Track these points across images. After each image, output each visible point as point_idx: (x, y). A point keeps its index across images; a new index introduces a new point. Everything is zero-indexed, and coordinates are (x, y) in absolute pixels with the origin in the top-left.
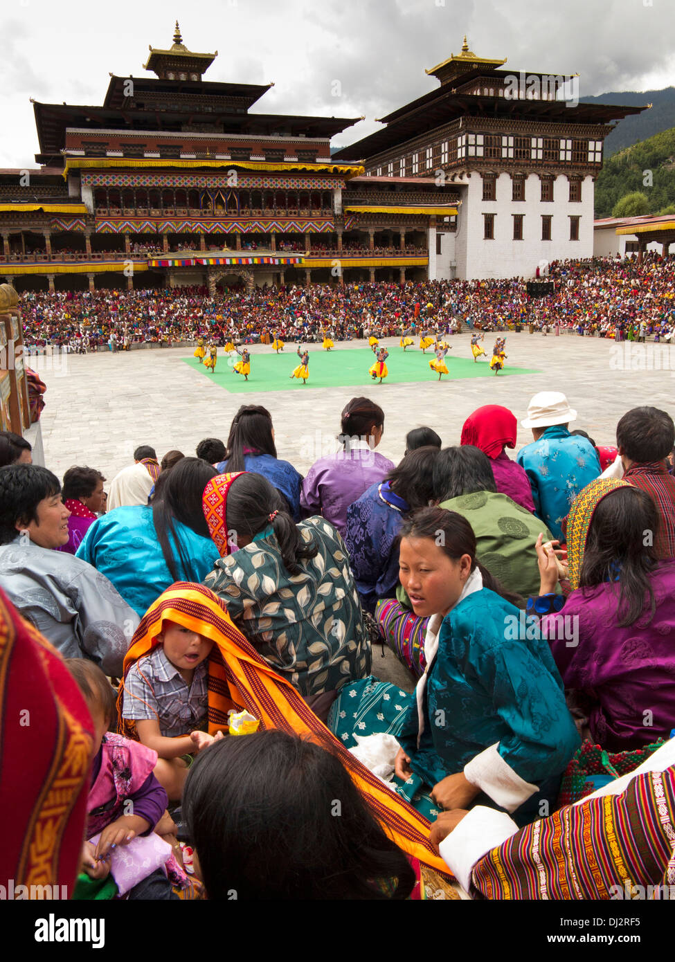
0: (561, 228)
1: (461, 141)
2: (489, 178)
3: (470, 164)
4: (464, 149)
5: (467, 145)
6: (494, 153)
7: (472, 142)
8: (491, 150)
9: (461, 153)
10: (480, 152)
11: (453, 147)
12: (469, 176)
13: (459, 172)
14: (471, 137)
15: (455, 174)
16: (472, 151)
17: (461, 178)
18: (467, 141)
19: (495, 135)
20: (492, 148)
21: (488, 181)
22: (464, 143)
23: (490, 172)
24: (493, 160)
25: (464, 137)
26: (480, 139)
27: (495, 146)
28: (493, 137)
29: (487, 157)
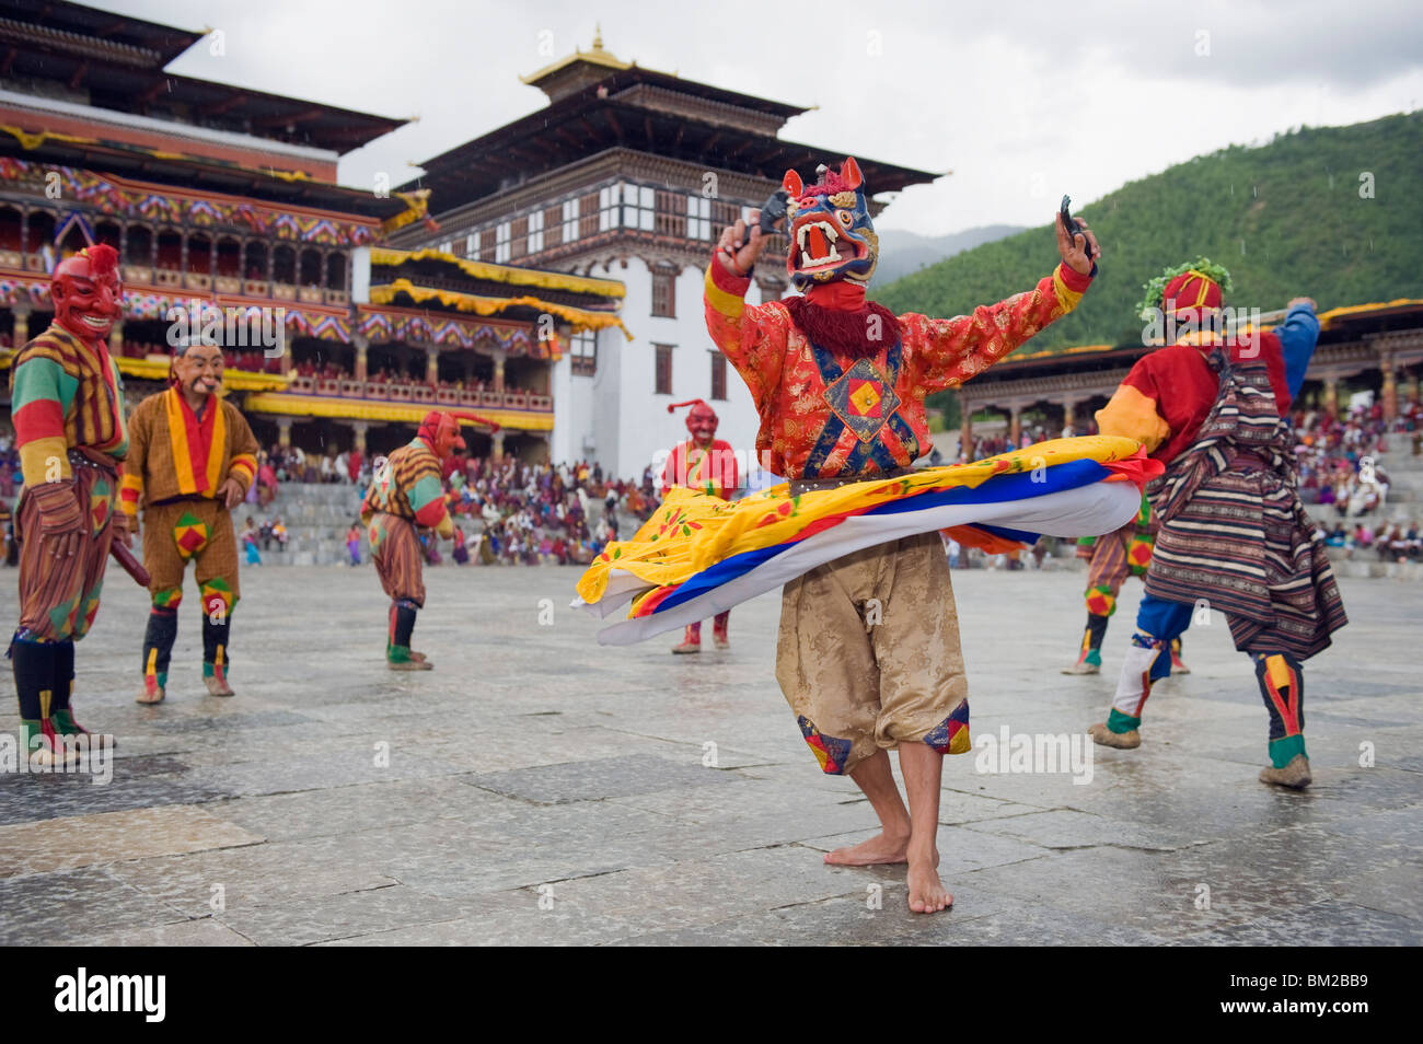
1: (608, 196)
2: (663, 274)
3: (625, 241)
4: (615, 212)
5: (622, 206)
6: (674, 226)
7: (631, 197)
8: (667, 221)
9: (608, 221)
10: (648, 222)
11: (591, 209)
12: (625, 266)
13: (604, 257)
14: (631, 191)
15: (594, 263)
16: (631, 219)
17: (607, 269)
18: (622, 197)
19: (675, 192)
20: (670, 218)
21: (661, 279)
22: (615, 200)
23: (666, 264)
24: (671, 240)
25: (616, 189)
26: (648, 197)
27: (676, 214)
28: (671, 195)
29: (660, 233)
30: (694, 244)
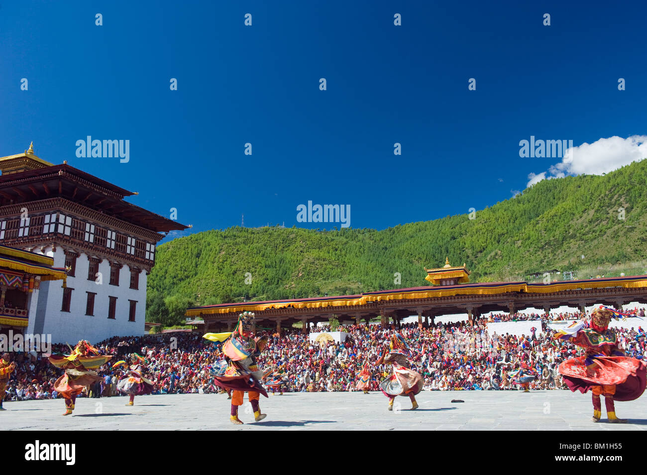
0: (122, 309)
1: (50, 218)
2: (71, 256)
3: (57, 239)
4: (53, 225)
5: (57, 223)
6: (79, 235)
7: (62, 220)
8: (76, 232)
9: (49, 229)
10: (68, 232)
11: (38, 223)
12: (54, 250)
13: (42, 245)
14: (62, 217)
16: (60, 230)
17: (43, 251)
18: (57, 219)
19: (81, 220)
20: (78, 232)
21: (69, 258)
22: (54, 220)
23: (73, 251)
24: (77, 241)
25: (54, 216)
26: (69, 221)
27: (80, 229)
28: (79, 221)
29: (73, 237)
30: (87, 244)
